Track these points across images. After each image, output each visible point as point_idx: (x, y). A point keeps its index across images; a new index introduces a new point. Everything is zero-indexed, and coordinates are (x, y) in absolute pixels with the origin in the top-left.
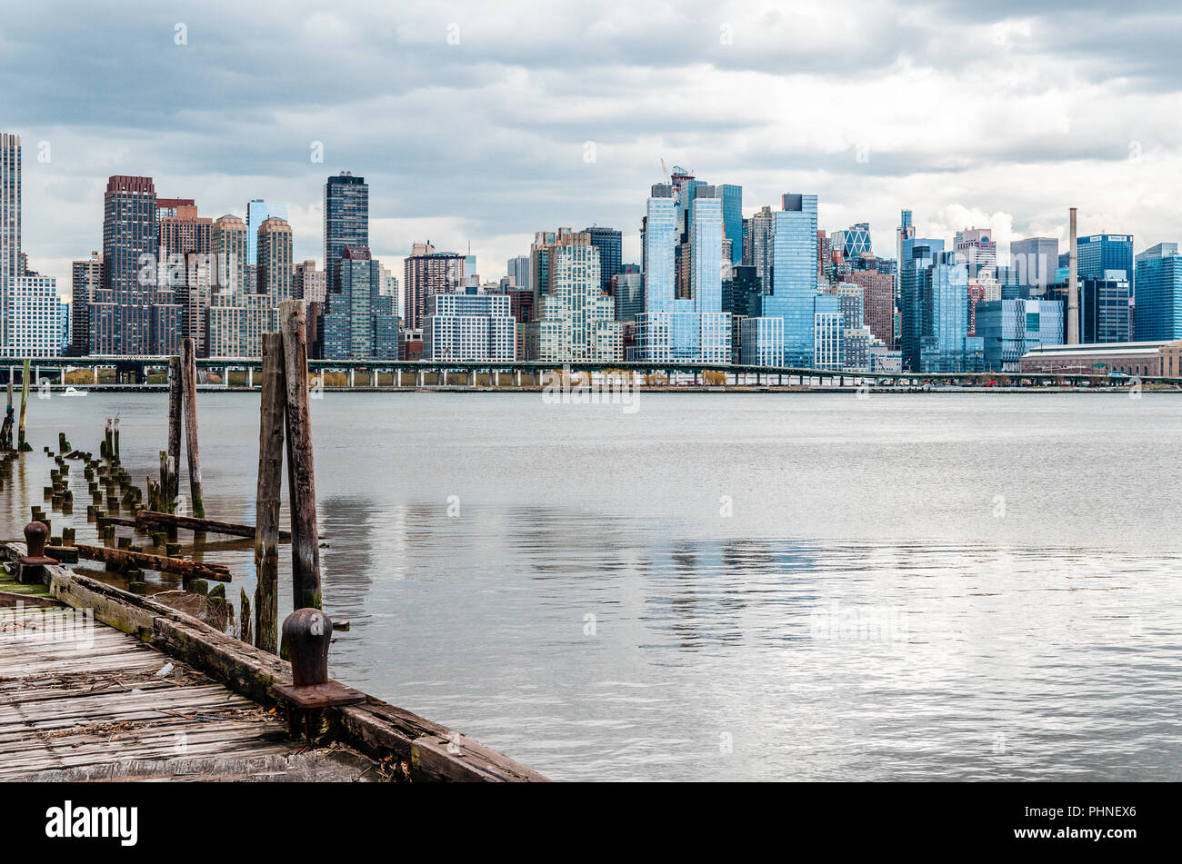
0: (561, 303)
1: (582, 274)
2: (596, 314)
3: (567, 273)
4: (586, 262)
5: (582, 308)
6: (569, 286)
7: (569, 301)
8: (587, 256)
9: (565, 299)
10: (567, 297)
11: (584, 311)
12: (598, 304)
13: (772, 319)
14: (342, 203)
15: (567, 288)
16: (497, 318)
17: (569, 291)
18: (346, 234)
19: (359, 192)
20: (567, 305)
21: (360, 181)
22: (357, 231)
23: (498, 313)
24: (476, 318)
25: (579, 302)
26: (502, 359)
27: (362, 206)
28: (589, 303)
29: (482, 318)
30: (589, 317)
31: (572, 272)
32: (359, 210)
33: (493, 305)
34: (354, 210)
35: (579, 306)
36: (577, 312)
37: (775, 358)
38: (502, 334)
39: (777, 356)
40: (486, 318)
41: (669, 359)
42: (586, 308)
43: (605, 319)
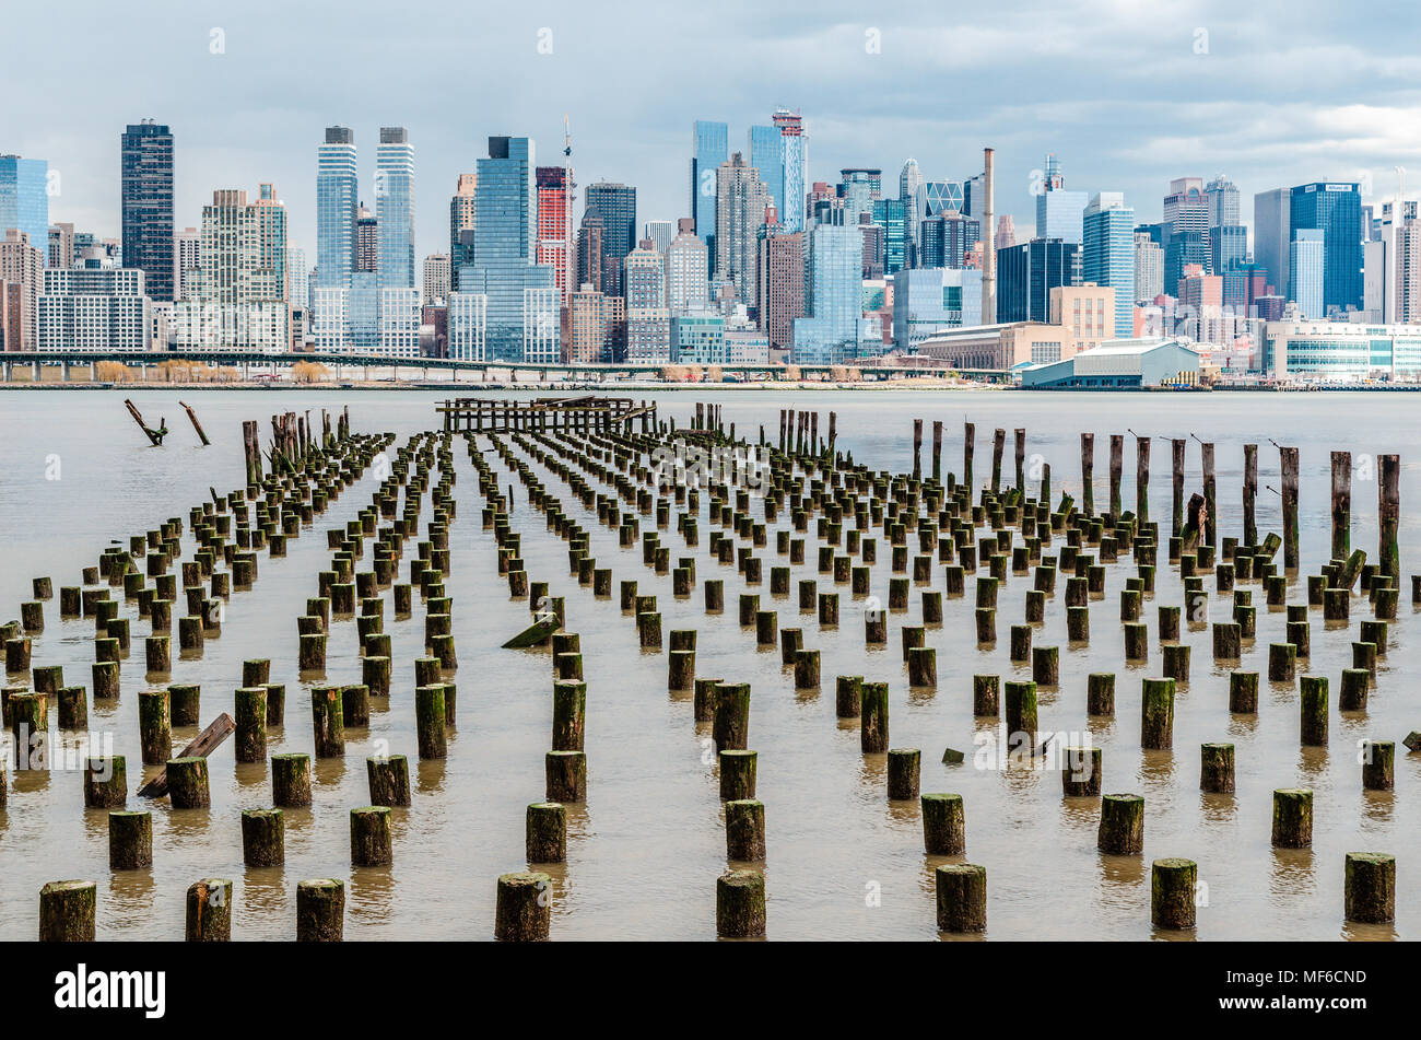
0: (205, 278)
1: (232, 242)
2: (250, 291)
3: (213, 239)
4: (238, 226)
5: (232, 284)
6: (216, 256)
7: (216, 276)
8: (238, 219)
9: (210, 273)
10: (213, 270)
11: (235, 287)
12: (254, 279)
13: (471, 297)
14: (139, 158)
15: (213, 260)
16: (121, 297)
17: (216, 263)
18: (144, 196)
19: (161, 143)
20: (213, 281)
21: (165, 130)
22: (160, 192)
23: (123, 292)
24: (95, 297)
25: (229, 276)
26: (127, 348)
27: (166, 160)
28: (241, 277)
29: (101, 297)
30: (242, 295)
31: (219, 240)
32: (161, 166)
33: (117, 282)
34: (155, 165)
35: (229, 281)
36: (226, 289)
37: (474, 346)
38: (127, 318)
39: (477, 343)
40: (108, 297)
41: (341, 347)
42: (238, 284)
43: (262, 297)
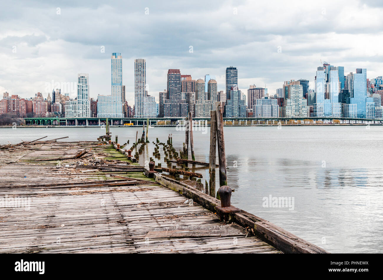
0: (292, 101)
1: (298, 93)
2: (302, 104)
3: (293, 92)
4: (299, 89)
5: (298, 102)
6: (294, 96)
7: (294, 100)
8: (299, 88)
9: (293, 100)
10: (293, 99)
11: (298, 103)
12: (302, 101)
13: (353, 104)
14: (230, 75)
15: (293, 97)
16: (273, 105)
17: (294, 98)
18: (231, 83)
19: (235, 72)
20: (293, 101)
21: (235, 69)
22: (235, 82)
23: (274, 104)
24: (268, 105)
25: (297, 100)
26: (275, 117)
27: (236, 75)
28: (300, 101)
29: (269, 105)
30: (300, 105)
31: (295, 92)
32: (235, 76)
33: (272, 102)
34: (234, 77)
35: (297, 102)
36: (296, 103)
37: (354, 116)
38: (275, 110)
39: (355, 115)
40: (270, 105)
41: (323, 116)
42: (299, 102)
43: (304, 105)
